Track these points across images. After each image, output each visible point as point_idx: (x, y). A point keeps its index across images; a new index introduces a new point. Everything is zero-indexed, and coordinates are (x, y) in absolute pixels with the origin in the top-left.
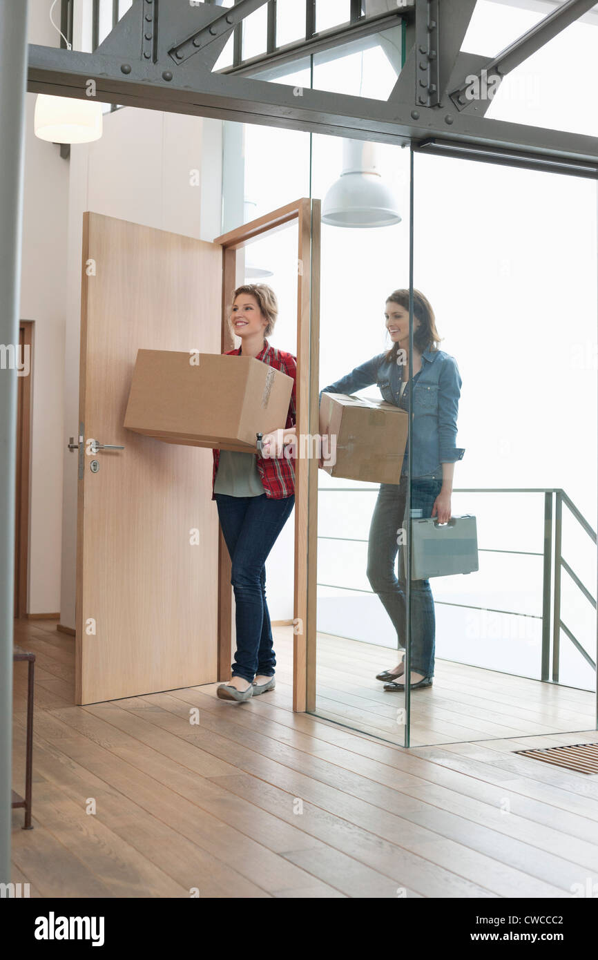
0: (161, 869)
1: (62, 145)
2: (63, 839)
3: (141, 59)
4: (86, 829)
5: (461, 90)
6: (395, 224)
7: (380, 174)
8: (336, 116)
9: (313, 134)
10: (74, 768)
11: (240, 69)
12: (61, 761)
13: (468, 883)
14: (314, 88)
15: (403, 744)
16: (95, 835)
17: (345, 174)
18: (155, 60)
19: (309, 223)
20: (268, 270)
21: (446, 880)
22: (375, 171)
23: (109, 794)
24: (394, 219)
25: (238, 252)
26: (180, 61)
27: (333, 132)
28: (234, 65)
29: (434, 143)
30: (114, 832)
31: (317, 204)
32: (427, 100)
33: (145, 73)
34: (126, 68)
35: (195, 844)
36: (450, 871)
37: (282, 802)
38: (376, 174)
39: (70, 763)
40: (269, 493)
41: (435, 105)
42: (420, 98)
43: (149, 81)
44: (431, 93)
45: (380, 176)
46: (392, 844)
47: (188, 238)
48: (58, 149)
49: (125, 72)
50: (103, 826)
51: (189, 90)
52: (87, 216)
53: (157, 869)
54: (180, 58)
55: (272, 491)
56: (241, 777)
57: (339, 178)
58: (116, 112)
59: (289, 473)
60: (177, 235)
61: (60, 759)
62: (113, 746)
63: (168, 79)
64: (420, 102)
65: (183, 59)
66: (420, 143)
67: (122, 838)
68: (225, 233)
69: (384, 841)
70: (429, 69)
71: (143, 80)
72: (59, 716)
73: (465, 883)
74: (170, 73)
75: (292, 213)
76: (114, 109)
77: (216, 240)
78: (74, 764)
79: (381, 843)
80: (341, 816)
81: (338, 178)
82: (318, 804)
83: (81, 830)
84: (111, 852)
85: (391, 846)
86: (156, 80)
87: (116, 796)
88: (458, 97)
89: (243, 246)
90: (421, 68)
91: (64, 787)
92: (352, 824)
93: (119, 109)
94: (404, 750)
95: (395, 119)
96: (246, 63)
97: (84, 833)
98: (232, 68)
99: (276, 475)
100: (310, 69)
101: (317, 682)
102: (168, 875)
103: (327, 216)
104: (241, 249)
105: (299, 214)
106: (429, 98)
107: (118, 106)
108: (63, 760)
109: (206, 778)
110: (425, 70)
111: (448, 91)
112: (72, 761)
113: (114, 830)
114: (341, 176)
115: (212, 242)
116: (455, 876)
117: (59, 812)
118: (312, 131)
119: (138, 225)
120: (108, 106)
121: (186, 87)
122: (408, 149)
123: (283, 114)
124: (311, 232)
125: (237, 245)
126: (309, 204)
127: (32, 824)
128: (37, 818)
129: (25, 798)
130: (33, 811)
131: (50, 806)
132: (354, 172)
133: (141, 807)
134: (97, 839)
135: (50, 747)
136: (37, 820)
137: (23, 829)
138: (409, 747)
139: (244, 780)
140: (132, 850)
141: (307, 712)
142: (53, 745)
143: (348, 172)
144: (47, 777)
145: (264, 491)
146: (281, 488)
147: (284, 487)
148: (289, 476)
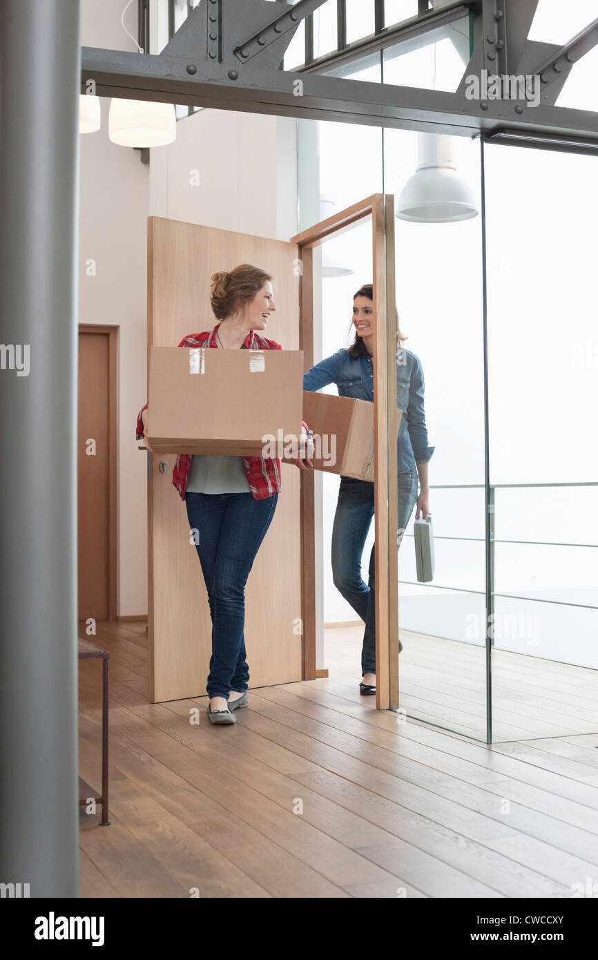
0: (234, 864)
1: (142, 150)
2: (139, 834)
3: (207, 59)
4: (163, 825)
6: (472, 217)
7: (457, 169)
8: (404, 109)
9: (385, 128)
10: (154, 766)
11: (312, 67)
12: (142, 759)
14: (384, 83)
15: (485, 739)
16: (171, 831)
17: (421, 169)
18: (220, 60)
19: (382, 219)
20: (349, 268)
22: (451, 165)
23: (188, 790)
24: (470, 212)
25: (315, 250)
26: (246, 59)
27: (401, 125)
28: (306, 64)
29: (504, 133)
30: (190, 828)
31: (390, 199)
33: (211, 73)
34: (192, 68)
35: (270, 839)
37: (360, 798)
38: (452, 168)
39: (151, 761)
40: (254, 491)
43: (216, 81)
45: (456, 170)
46: (467, 839)
47: (260, 239)
48: (139, 155)
49: (191, 72)
50: (180, 822)
51: (254, 88)
52: (151, 220)
53: (231, 865)
54: (245, 57)
55: (258, 488)
56: (320, 774)
57: (415, 173)
58: (192, 115)
59: (273, 470)
60: (248, 235)
61: (141, 757)
62: (194, 744)
63: (234, 78)
65: (249, 57)
66: (489, 135)
67: (197, 833)
68: (302, 231)
69: (460, 837)
70: (497, 59)
71: (209, 80)
74: (236, 72)
75: (366, 209)
76: (191, 113)
77: (292, 239)
78: (154, 762)
79: (457, 838)
80: (418, 812)
81: (413, 173)
82: (396, 800)
83: (158, 826)
84: (185, 848)
85: (467, 842)
86: (222, 79)
87: (194, 793)
89: (318, 244)
90: (489, 58)
91: (143, 785)
92: (429, 819)
93: (196, 112)
94: (485, 746)
95: (464, 111)
96: (318, 61)
97: (160, 829)
98: (304, 67)
99: (260, 471)
100: (380, 64)
101: (400, 679)
102: (241, 870)
103: (403, 212)
104: (318, 247)
105: (373, 210)
107: (196, 108)
108: (144, 758)
109: (285, 775)
110: (493, 60)
112: (152, 758)
113: (189, 826)
114: (417, 171)
115: (289, 242)
117: (136, 809)
118: (383, 125)
119: (205, 228)
120: (183, 109)
121: (251, 85)
122: (478, 140)
124: (385, 227)
125: (314, 243)
126: (382, 200)
127: (109, 820)
128: (114, 813)
129: (101, 795)
130: (111, 808)
131: (129, 803)
132: (430, 166)
133: (219, 803)
134: (172, 835)
135: (132, 745)
136: (114, 816)
137: (100, 825)
138: (491, 743)
139: (322, 777)
140: (207, 845)
141: (390, 709)
142: (135, 744)
143: (423, 166)
144: (128, 775)
145: (250, 488)
146: (267, 486)
147: (269, 484)
148: (274, 473)
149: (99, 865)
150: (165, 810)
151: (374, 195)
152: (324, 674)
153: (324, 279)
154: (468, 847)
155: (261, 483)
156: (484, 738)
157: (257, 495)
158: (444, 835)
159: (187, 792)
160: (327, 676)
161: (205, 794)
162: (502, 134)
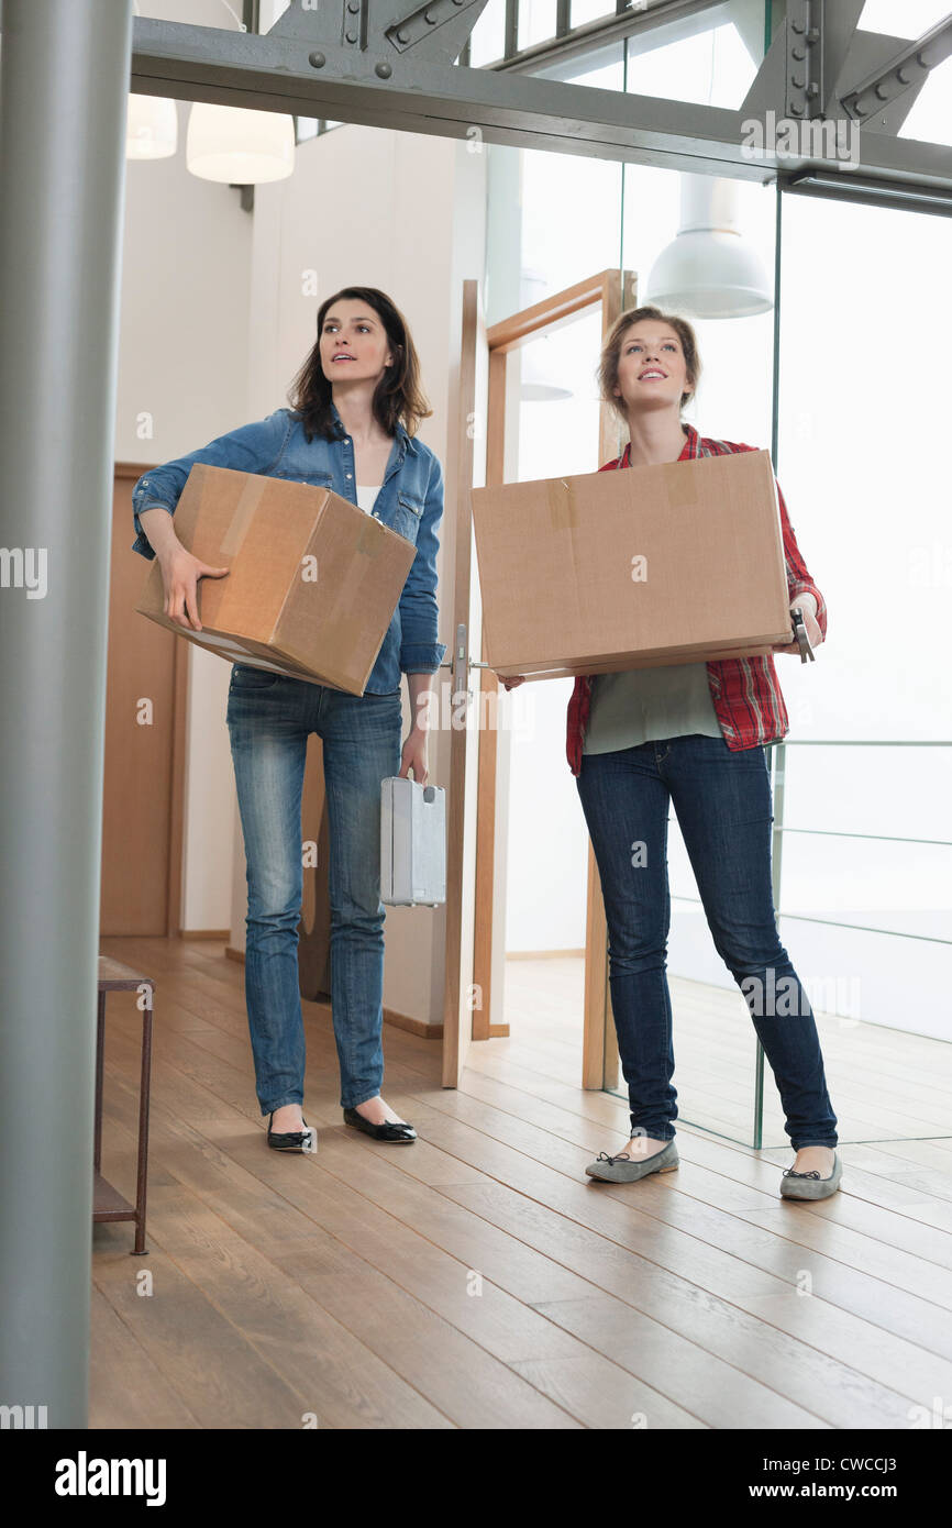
0: (340, 1322)
1: (242, 187)
2: (191, 1271)
3: (342, 44)
4: (231, 1258)
5: (858, 92)
6: (759, 312)
7: (740, 232)
8: (656, 134)
9: (626, 164)
10: (224, 1165)
11: (516, 63)
12: (206, 1155)
13: (827, 1360)
14: (628, 91)
15: (751, 1142)
16: (243, 1267)
17: (685, 232)
18: (364, 45)
21: (792, 1354)
22: (732, 227)
23: (276, 1205)
24: (759, 303)
25: (510, 357)
26: (405, 46)
28: (506, 58)
29: (815, 177)
31: (630, 279)
32: (805, 108)
33: (347, 66)
34: (318, 58)
36: (800, 1341)
37: (546, 1226)
38: (734, 233)
39: (219, 1156)
40: (730, 733)
41: (819, 116)
42: (792, 106)
43: (354, 79)
44: (811, 98)
45: (740, 235)
46: (710, 1296)
48: (237, 195)
49: (317, 65)
50: (258, 1253)
51: (418, 93)
53: (335, 1322)
54: (404, 43)
55: (736, 728)
56: (485, 1187)
57: (674, 238)
58: (324, 136)
59: (768, 692)
61: (204, 1151)
63: (384, 76)
64: (794, 112)
65: (409, 44)
66: (789, 180)
67: (285, 1272)
69: (700, 1291)
70: (807, 59)
71: (344, 78)
72: (212, 1085)
73: (821, 1360)
74: (388, 66)
75: (593, 292)
76: (322, 131)
78: (225, 1160)
79: (694, 1293)
81: (672, 238)
83: (223, 1259)
84: (264, 1295)
85: (711, 1300)
86: (366, 77)
87: (284, 1209)
88: (855, 104)
89: (519, 347)
90: (795, 57)
91: (205, 1194)
93: (329, 131)
94: (751, 1152)
96: (525, 54)
97: (227, 1264)
98: (503, 62)
99: (743, 694)
100: (623, 62)
102: (350, 1331)
104: (514, 351)
105: (604, 296)
106: (807, 105)
107: (330, 124)
108: (209, 1152)
109: (431, 1187)
110: (801, 59)
111: (839, 94)
113: (273, 1262)
114: (678, 236)
116: (808, 1349)
117: (191, 1231)
118: (624, 160)
120: (309, 125)
122: (773, 187)
123: (569, 131)
125: (509, 346)
126: (618, 279)
127: (147, 1247)
128: (156, 1238)
129: (135, 1207)
130: (150, 1228)
131: (180, 1223)
132: (698, 229)
133: (322, 1227)
134: (245, 1273)
135: (192, 1133)
136: (155, 1241)
137: (132, 1254)
138: (760, 1148)
139: (489, 1191)
140: (298, 1290)
141: (604, 1090)
142: (196, 1131)
143: (688, 229)
144: (180, 1177)
145: (721, 728)
146: (755, 724)
147: (760, 721)
148: (769, 699)
149: (126, 1315)
150: (236, 1235)
151: (606, 272)
152: (503, 1031)
153: (523, 404)
154: (712, 1307)
155: (742, 717)
156: (750, 1139)
157: (736, 742)
158: (676, 1288)
159: (273, 1208)
160: (508, 1035)
161: (303, 1213)
162: (812, 179)
